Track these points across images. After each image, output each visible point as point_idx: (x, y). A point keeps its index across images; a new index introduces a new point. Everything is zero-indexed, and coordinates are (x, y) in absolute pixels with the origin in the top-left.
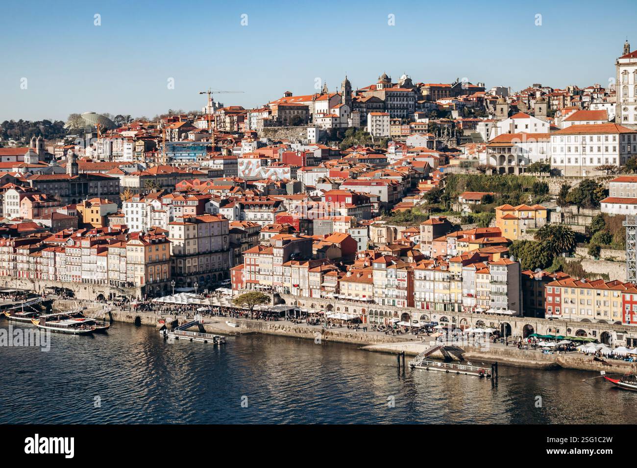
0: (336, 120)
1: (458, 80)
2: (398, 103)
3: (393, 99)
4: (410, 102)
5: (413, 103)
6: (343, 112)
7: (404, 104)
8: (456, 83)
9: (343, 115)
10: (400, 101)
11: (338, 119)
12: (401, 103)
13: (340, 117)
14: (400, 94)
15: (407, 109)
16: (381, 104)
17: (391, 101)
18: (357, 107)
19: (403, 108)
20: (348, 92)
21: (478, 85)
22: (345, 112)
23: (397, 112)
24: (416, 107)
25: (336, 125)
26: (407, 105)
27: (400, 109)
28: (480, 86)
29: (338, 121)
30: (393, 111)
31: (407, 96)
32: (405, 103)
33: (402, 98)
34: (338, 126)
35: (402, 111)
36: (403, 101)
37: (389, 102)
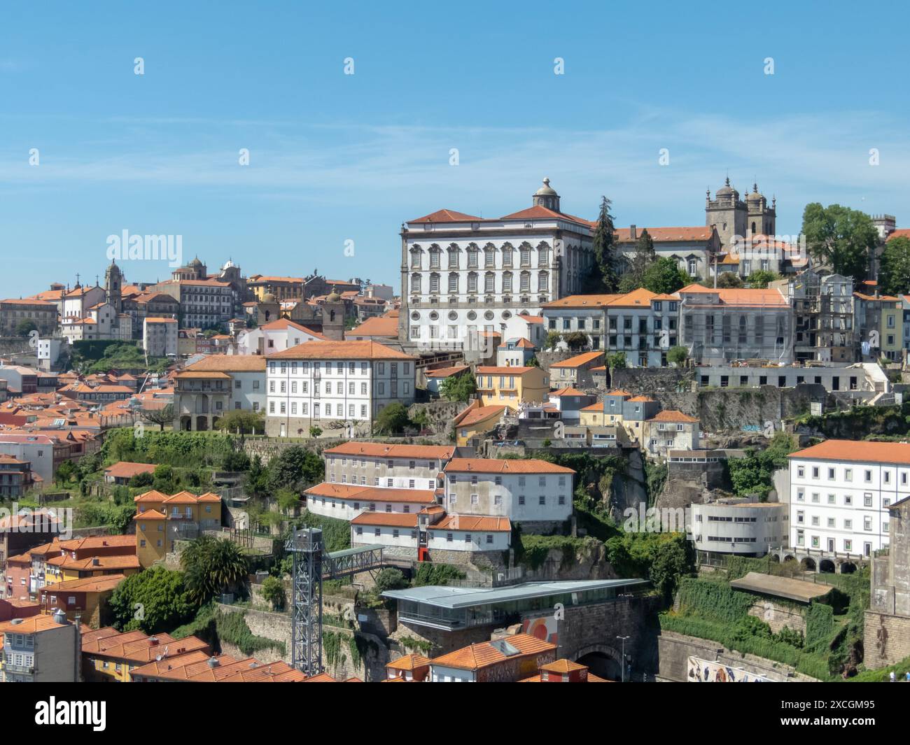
0: (90, 328)
1: (315, 273)
2: (203, 303)
3: (193, 297)
4: (223, 304)
5: (229, 304)
6: (103, 316)
7: (213, 307)
8: (312, 277)
9: (103, 321)
10: (206, 300)
11: (94, 328)
12: (207, 304)
13: (97, 324)
14: (207, 291)
15: (219, 314)
16: (173, 305)
17: (190, 299)
18: (131, 309)
19: (212, 313)
20: (115, 284)
21: (351, 281)
22: (107, 315)
23: (201, 318)
24: (234, 311)
25: (90, 337)
26: (218, 308)
27: (206, 313)
28: (354, 283)
29: (94, 330)
30: (193, 316)
31: (219, 293)
32: (215, 304)
33: (209, 297)
34: (94, 338)
35: (209, 317)
36: (212, 300)
37: (187, 302)
